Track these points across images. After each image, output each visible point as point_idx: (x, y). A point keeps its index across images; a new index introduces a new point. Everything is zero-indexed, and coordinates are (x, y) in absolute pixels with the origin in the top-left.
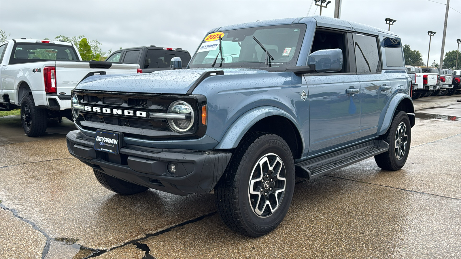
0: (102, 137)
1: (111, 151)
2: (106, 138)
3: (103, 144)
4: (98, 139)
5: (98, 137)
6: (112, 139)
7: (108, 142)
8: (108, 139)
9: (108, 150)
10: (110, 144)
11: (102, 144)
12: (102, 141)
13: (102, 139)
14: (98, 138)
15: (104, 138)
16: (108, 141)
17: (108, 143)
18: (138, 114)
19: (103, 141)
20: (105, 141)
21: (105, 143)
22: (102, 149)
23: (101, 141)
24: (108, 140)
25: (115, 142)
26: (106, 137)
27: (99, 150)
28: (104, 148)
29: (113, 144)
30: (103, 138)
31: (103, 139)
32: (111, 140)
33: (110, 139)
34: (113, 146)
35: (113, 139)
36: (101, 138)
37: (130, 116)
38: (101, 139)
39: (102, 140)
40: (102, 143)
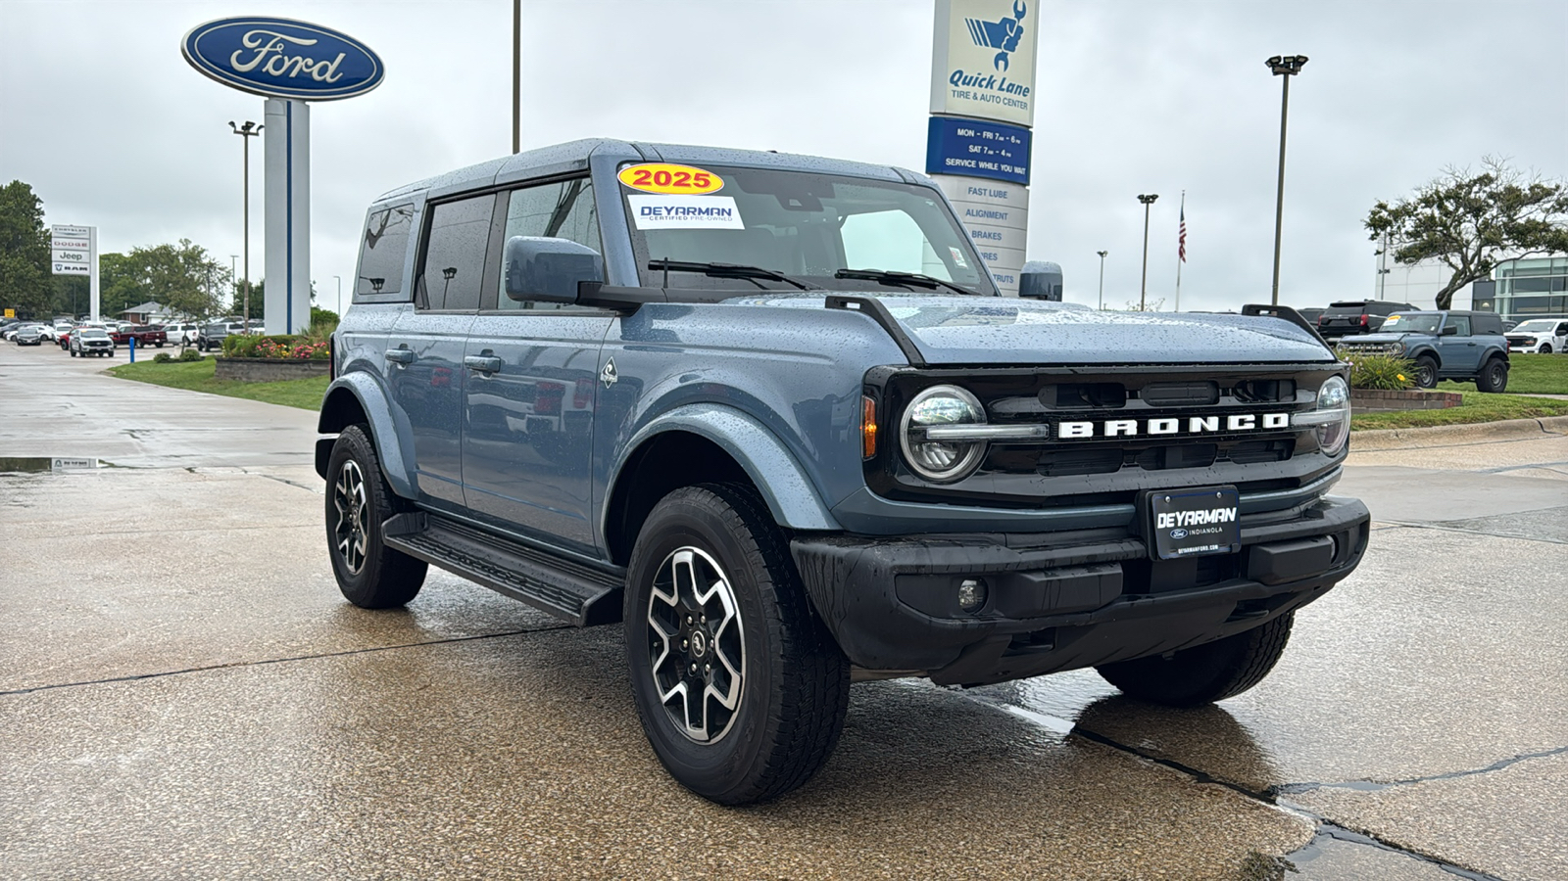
0: (1175, 512)
1: (1216, 547)
2: (1192, 513)
3: (1182, 534)
4: (1162, 523)
5: (1160, 515)
6: (1214, 511)
7: (1201, 523)
8: (1198, 512)
9: (1204, 548)
10: (1209, 525)
11: (1178, 534)
12: (1176, 527)
13: (1175, 518)
14: (1162, 519)
15: (1184, 513)
16: (1200, 519)
17: (1199, 526)
18: (1268, 421)
19: (1179, 524)
20: (1189, 523)
21: (1190, 527)
22: (1180, 551)
23: (1172, 525)
24: (1200, 515)
25: (1228, 514)
26: (1187, 510)
27: (1173, 555)
28: (1186, 547)
29: (1219, 524)
30: (1178, 513)
31: (1180, 519)
32: (1210, 513)
33: (1207, 511)
34: (1220, 530)
35: (1216, 509)
36: (1173, 515)
37: (1248, 430)
38: (1173, 520)
39: (1176, 521)
40: (1177, 531)
